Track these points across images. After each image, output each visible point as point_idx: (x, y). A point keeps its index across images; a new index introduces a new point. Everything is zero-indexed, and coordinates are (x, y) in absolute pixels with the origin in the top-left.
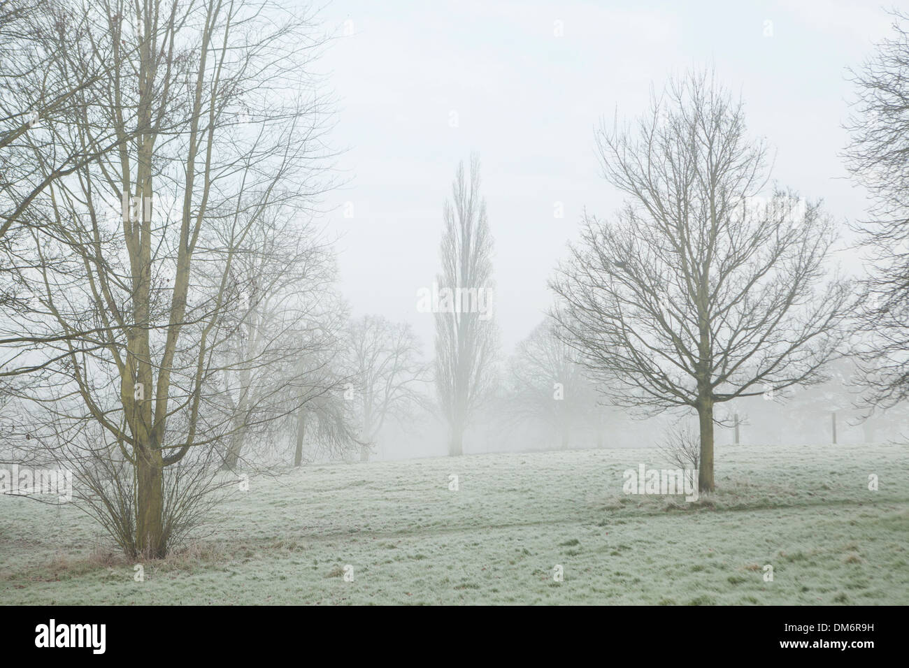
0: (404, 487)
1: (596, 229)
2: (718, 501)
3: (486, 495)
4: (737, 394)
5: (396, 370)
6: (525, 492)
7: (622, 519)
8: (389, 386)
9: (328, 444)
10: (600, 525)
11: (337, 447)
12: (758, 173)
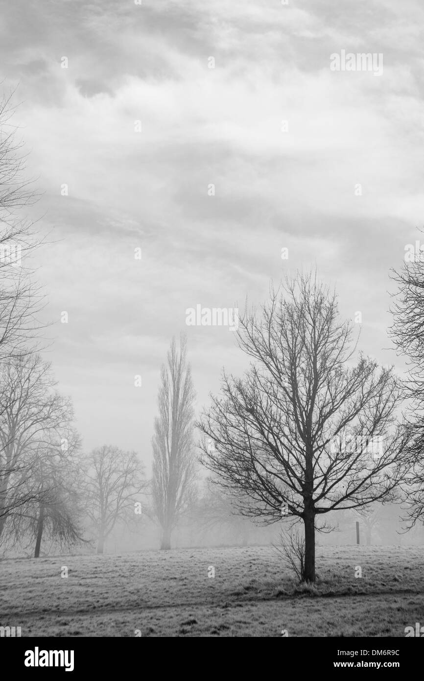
0: (97, 575)
1: (232, 384)
2: (315, 590)
3: (154, 582)
4: (332, 508)
5: (125, 485)
6: (183, 580)
7: (240, 603)
8: (120, 497)
9: (59, 541)
10: (223, 607)
11: (67, 543)
12: (346, 345)
